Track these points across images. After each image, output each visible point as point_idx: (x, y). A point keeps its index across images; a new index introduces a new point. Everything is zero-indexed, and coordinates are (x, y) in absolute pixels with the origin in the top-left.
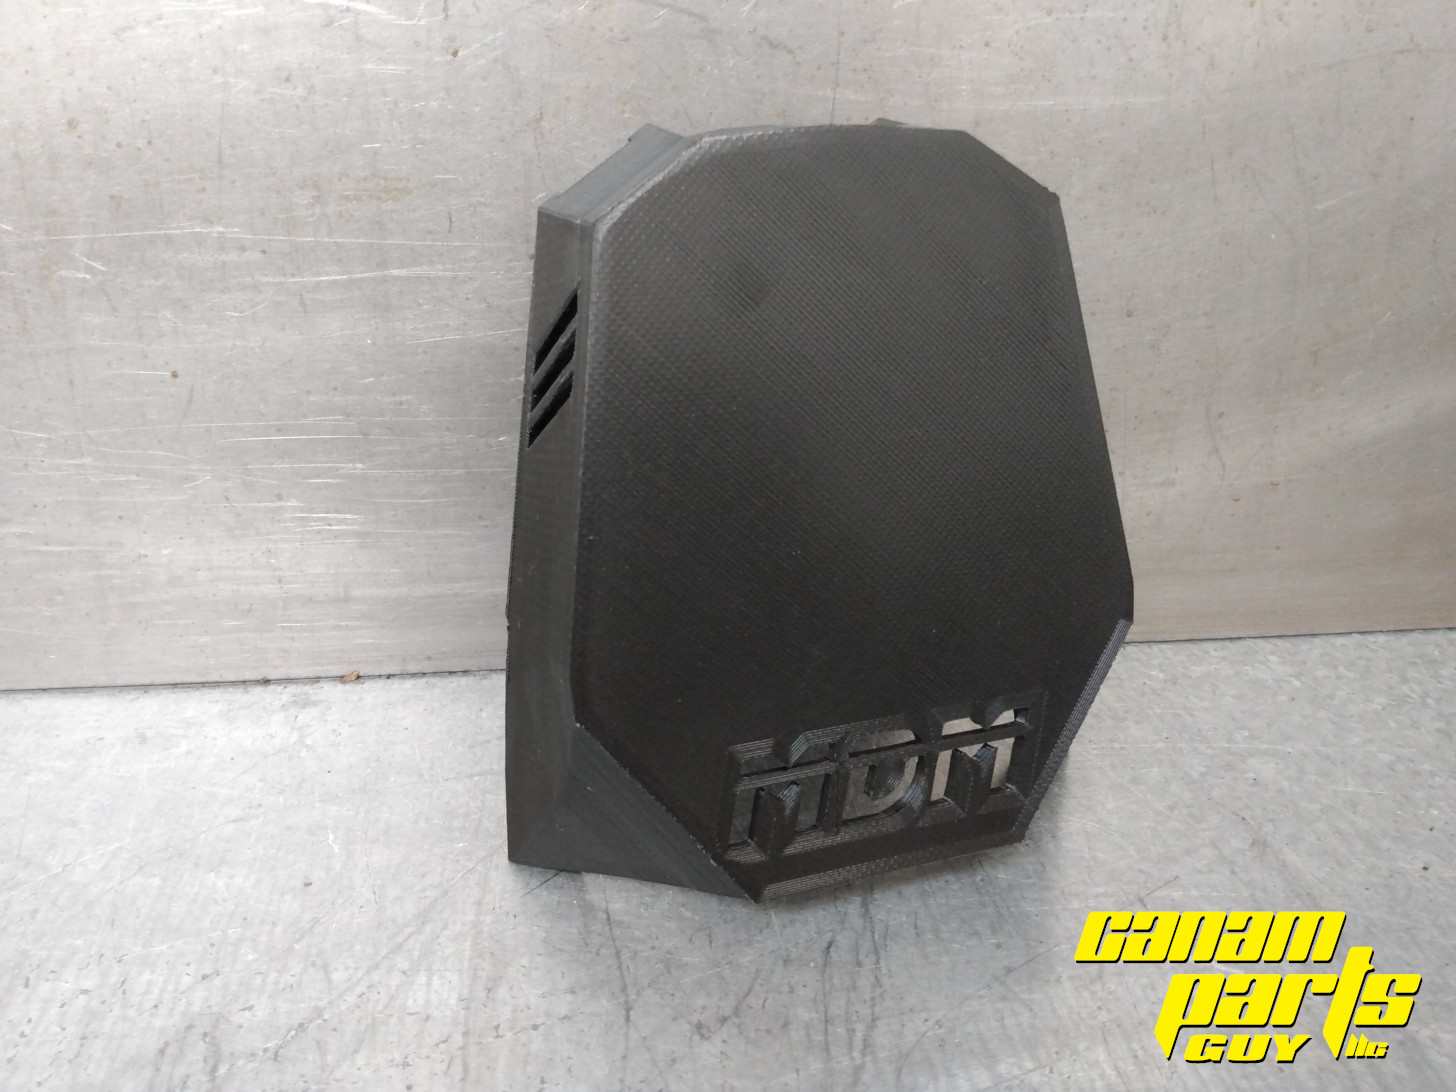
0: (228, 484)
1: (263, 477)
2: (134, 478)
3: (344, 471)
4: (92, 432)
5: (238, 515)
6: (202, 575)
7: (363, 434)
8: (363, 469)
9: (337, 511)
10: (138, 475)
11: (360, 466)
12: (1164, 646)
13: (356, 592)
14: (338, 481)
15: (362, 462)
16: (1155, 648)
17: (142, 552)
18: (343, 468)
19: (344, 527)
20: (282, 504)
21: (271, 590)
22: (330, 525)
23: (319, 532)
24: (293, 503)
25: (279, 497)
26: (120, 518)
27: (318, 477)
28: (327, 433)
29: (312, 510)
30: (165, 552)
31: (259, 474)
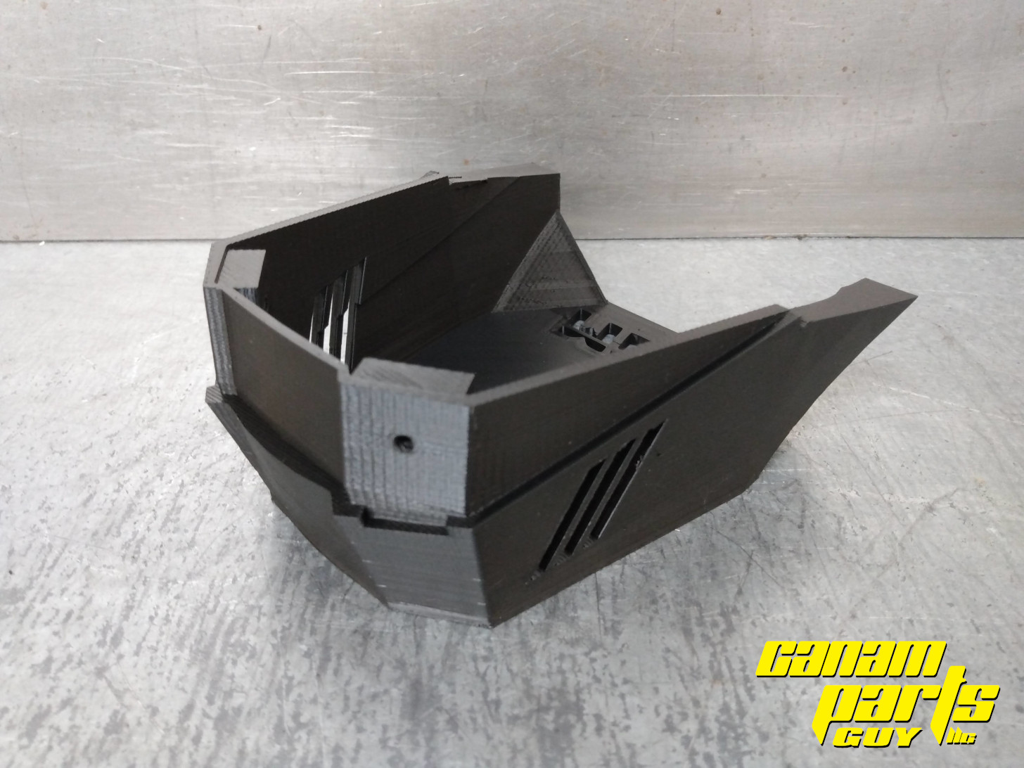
0: (291, 103)
1: (312, 99)
2: (233, 98)
3: (360, 96)
4: (209, 67)
5: (296, 125)
6: (274, 165)
7: (375, 71)
8: (374, 95)
9: (358, 125)
10: (235, 96)
11: (372, 93)
12: (897, 240)
13: (367, 181)
14: (358, 103)
15: (373, 90)
16: (891, 241)
17: (237, 149)
18: (360, 94)
19: (361, 136)
20: (323, 118)
21: (315, 178)
22: (353, 134)
23: (345, 138)
24: (330, 118)
25: (322, 113)
26: (225, 125)
27: (345, 100)
28: (353, 69)
29: (341, 123)
30: (253, 149)
31: (310, 97)
